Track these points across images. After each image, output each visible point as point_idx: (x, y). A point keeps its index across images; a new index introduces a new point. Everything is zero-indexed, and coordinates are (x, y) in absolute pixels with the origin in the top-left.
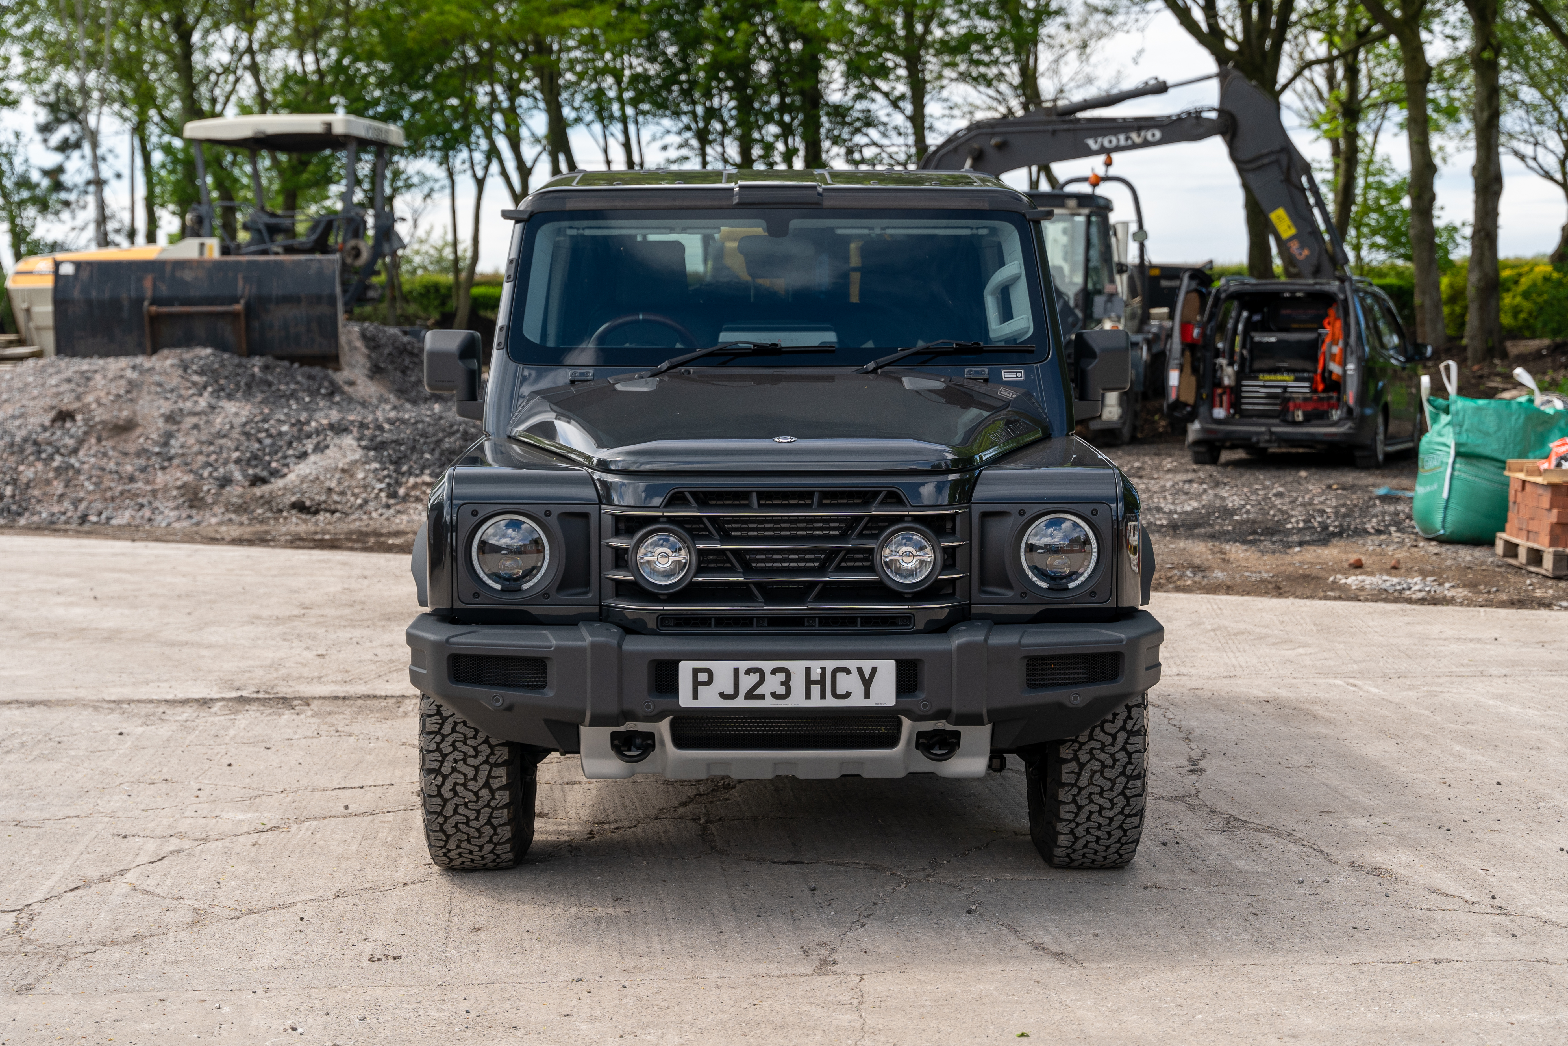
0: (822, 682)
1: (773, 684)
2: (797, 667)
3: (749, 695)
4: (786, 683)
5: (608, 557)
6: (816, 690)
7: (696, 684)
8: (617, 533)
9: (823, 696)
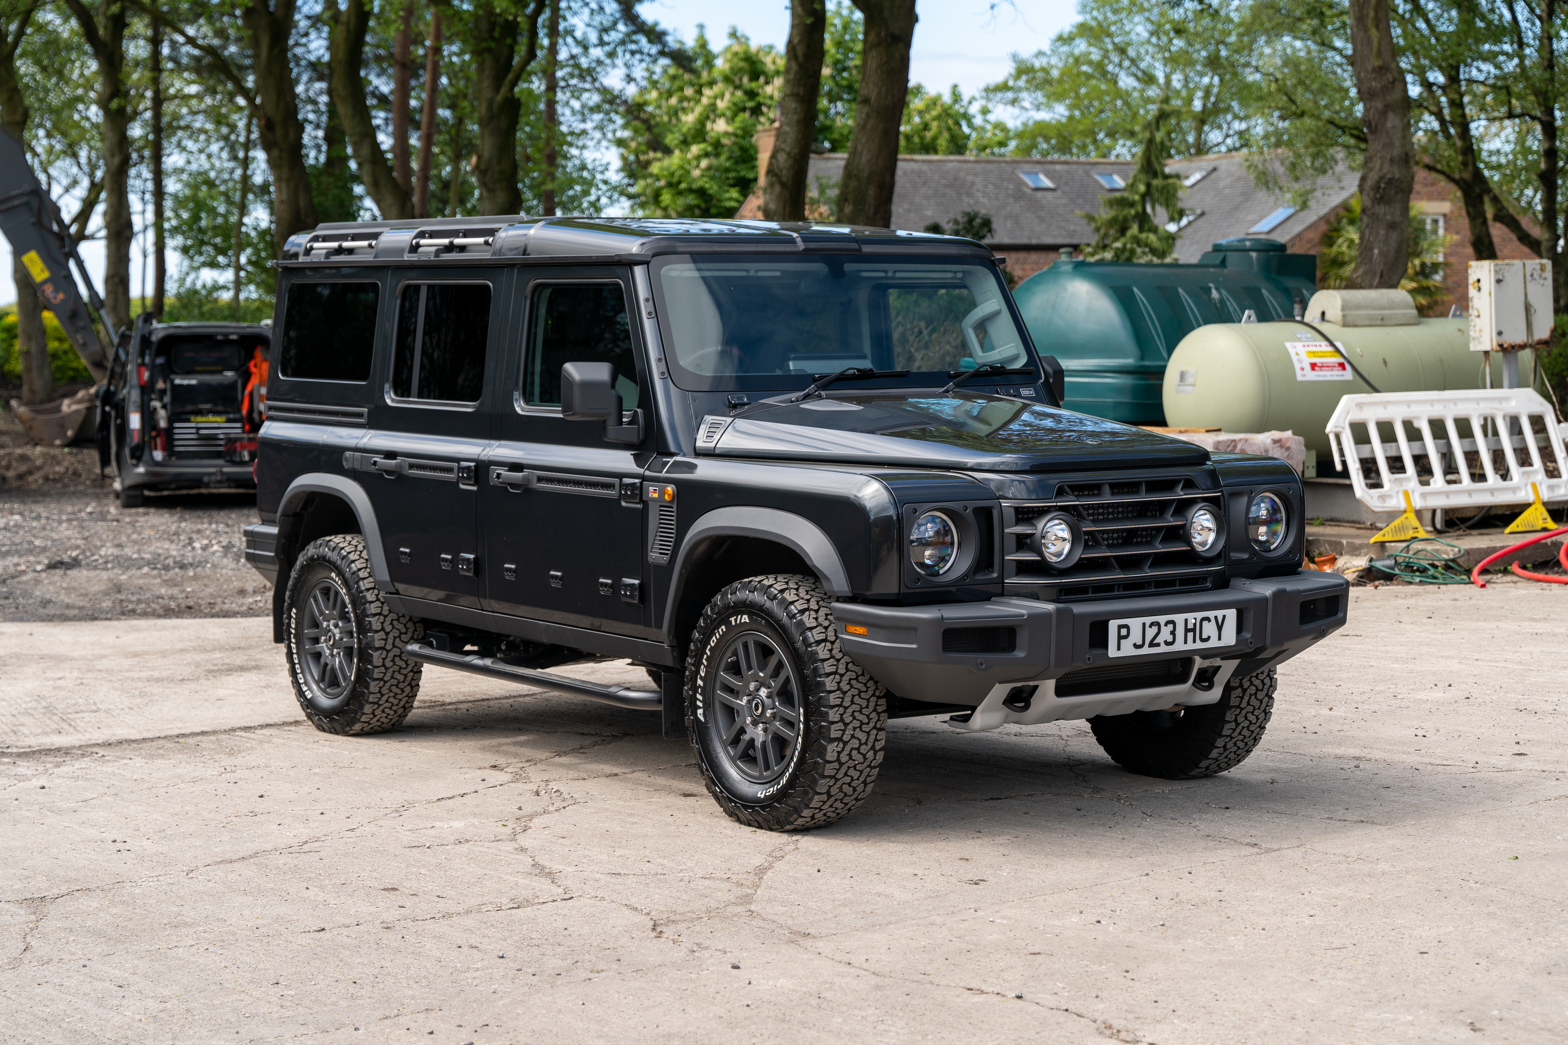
0: (1193, 630)
1: (1166, 634)
2: (1179, 618)
3: (1152, 645)
4: (1173, 633)
5: (1011, 543)
6: (1190, 635)
7: (1120, 638)
8: (1019, 521)
9: (1194, 641)
